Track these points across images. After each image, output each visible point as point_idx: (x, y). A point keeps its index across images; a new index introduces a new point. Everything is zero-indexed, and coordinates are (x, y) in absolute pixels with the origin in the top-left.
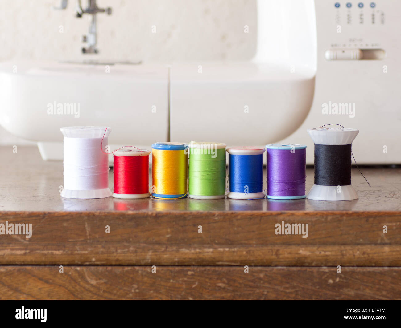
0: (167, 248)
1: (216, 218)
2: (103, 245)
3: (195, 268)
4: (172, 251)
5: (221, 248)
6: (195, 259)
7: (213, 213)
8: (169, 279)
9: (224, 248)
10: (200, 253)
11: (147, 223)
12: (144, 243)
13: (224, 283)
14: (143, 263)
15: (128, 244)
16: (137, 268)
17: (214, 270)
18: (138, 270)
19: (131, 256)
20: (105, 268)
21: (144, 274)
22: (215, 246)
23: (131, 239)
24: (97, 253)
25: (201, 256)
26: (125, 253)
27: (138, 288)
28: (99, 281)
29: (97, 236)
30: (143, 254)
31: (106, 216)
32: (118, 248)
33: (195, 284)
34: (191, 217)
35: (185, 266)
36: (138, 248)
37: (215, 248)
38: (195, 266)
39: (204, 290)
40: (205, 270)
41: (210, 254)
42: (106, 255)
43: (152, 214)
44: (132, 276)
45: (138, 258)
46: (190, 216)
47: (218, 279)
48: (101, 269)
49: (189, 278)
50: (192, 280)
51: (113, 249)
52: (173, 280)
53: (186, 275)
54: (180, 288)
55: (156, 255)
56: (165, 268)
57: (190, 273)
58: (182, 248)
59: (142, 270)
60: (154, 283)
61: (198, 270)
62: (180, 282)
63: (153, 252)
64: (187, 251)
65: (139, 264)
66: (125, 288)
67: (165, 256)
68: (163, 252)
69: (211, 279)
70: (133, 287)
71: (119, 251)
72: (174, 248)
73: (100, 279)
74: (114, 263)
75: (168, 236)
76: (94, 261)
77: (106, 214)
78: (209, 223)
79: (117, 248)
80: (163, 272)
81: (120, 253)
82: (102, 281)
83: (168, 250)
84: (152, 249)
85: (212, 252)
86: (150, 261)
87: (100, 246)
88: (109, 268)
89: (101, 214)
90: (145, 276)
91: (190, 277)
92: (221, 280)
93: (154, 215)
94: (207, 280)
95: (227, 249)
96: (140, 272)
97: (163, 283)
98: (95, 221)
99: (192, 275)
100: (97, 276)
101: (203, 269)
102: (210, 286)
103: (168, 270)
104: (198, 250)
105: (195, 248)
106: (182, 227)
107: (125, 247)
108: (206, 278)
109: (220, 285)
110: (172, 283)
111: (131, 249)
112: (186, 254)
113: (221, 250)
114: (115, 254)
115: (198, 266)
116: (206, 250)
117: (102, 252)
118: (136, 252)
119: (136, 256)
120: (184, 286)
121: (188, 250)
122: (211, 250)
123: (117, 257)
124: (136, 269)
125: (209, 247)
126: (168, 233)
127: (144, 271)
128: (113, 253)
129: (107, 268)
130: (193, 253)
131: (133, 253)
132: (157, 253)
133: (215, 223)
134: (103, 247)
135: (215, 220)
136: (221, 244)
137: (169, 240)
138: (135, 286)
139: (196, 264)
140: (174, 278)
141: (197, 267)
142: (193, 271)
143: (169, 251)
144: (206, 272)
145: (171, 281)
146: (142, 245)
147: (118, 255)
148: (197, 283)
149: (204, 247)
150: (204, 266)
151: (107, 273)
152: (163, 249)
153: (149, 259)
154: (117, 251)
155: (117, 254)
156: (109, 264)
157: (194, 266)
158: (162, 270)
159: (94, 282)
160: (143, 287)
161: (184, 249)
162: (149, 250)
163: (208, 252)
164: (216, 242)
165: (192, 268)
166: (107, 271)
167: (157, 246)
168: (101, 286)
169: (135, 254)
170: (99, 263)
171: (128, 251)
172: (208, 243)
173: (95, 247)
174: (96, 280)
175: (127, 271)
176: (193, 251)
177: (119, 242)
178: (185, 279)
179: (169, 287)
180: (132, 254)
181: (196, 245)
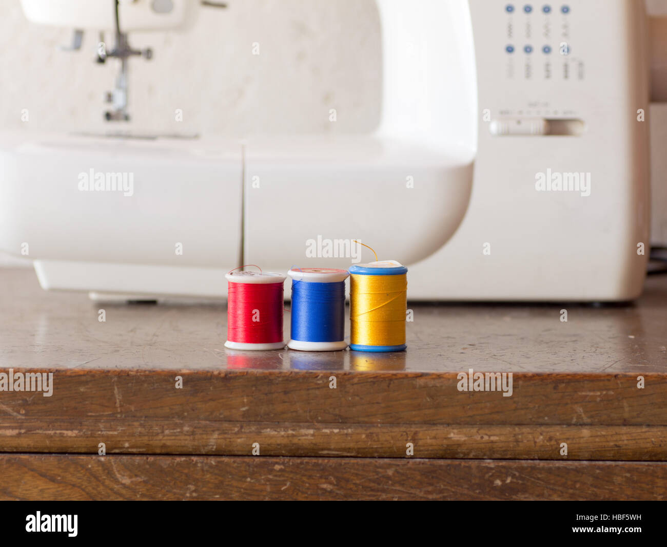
0: (242, 427)
1: (320, 382)
2: (142, 422)
3: (287, 459)
4: (250, 432)
5: (326, 428)
6: (285, 446)
7: (315, 373)
8: (246, 477)
9: (331, 428)
10: (293, 436)
11: (211, 388)
12: (206, 419)
13: (331, 483)
14: (203, 452)
15: (181, 422)
16: (195, 459)
17: (315, 463)
18: (196, 463)
19: (186, 440)
20: (145, 458)
21: (206, 468)
22: (319, 425)
23: (186, 414)
24: (133, 435)
25: (295, 441)
26: (176, 436)
27: (195, 491)
28: (134, 479)
29: (133, 408)
30: (205, 436)
31: (146, 376)
32: (165, 427)
33: (285, 485)
34: (280, 379)
35: (271, 456)
36: (195, 428)
37: (318, 429)
38: (287, 456)
39: (300, 494)
40: (302, 463)
41: (310, 437)
42: (146, 438)
43: (219, 374)
44: (186, 471)
45: (196, 443)
46: (278, 377)
47: (321, 477)
48: (137, 459)
49: (276, 476)
50: (282, 479)
51: (156, 429)
52: (252, 479)
53: (271, 471)
54: (262, 491)
55: (225, 439)
56: (238, 460)
57: (277, 467)
58: (267, 428)
59: (202, 463)
60: (222, 482)
61: (291, 464)
62: (263, 482)
63: (219, 434)
64: (274, 433)
65: (198, 453)
66: (175, 490)
67: (239, 440)
68: (236, 434)
69: (310, 477)
70: (188, 489)
71: (167, 432)
72: (253, 428)
73: (136, 476)
74: (158, 451)
75: (244, 409)
76: (128, 448)
77: (147, 373)
78: (308, 390)
79: (163, 427)
80: (235, 465)
81: (168, 436)
82: (139, 479)
83: (243, 430)
84: (218, 430)
85: (313, 435)
86: (215, 447)
87: (136, 424)
88: (151, 459)
89: (139, 374)
90: (207, 471)
91: (279, 473)
92: (326, 479)
93: (223, 375)
94: (305, 479)
95: (336, 431)
96: (199, 465)
97: (235, 483)
98: (130, 385)
99: (281, 470)
100: (132, 471)
101: (298, 461)
102: (308, 489)
103: (244, 462)
104: (290, 432)
105: (286, 429)
106: (266, 394)
107: (176, 425)
108: (304, 475)
109: (325, 486)
110: (250, 482)
111: (186, 428)
112: (272, 437)
113: (327, 431)
114: (160, 437)
115: (290, 456)
116: (304, 431)
117: (140, 433)
118: (193, 433)
119: (194, 439)
120: (268, 488)
121: (275, 431)
122: (311, 431)
123: (163, 442)
124: (193, 461)
125: (308, 428)
126: (243, 405)
127: (207, 464)
128: (157, 434)
129: (147, 459)
130: (283, 436)
131: (189, 435)
132: (226, 436)
133: (318, 388)
134: (142, 425)
135: (319, 384)
136: (326, 423)
137: (245, 415)
138: (192, 487)
139: (287, 454)
140: (252, 475)
141: (288, 458)
142: (283, 464)
143: (245, 433)
144: (302, 466)
145: (249, 479)
146: (203, 422)
147: (165, 438)
148: (288, 484)
149: (301, 427)
150: (300, 456)
151: (148, 466)
152: (236, 429)
153: (213, 446)
154: (163, 432)
155: (164, 436)
156: (150, 452)
157: (283, 456)
158: (234, 462)
159: (126, 481)
160: (204, 489)
161: (269, 430)
162: (213, 431)
163: (306, 435)
164: (320, 418)
165: (281, 459)
166: (147, 463)
167: (226, 425)
168: (138, 487)
169: (191, 438)
170: (134, 450)
171: (181, 432)
172: (307, 421)
173: (129, 425)
174: (131, 477)
175: (178, 464)
176: (283, 433)
177: (166, 417)
178: (271, 477)
179: (245, 489)
180: (188, 437)
181: (287, 424)
